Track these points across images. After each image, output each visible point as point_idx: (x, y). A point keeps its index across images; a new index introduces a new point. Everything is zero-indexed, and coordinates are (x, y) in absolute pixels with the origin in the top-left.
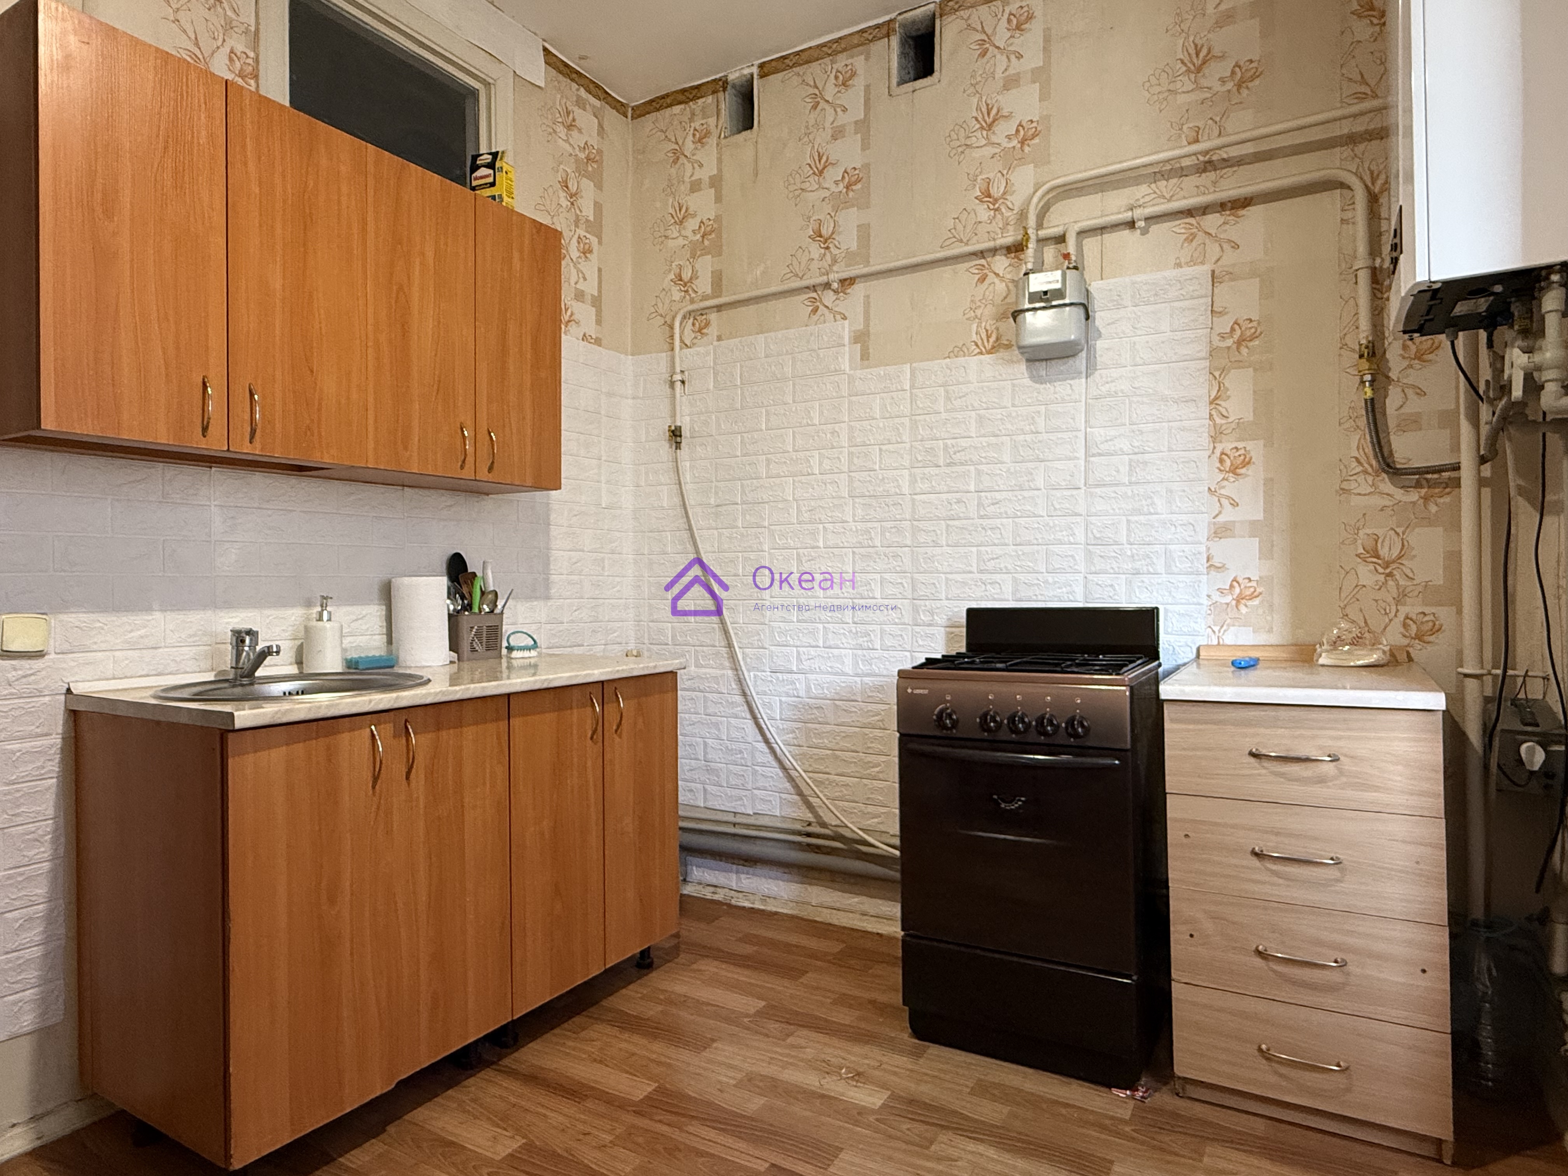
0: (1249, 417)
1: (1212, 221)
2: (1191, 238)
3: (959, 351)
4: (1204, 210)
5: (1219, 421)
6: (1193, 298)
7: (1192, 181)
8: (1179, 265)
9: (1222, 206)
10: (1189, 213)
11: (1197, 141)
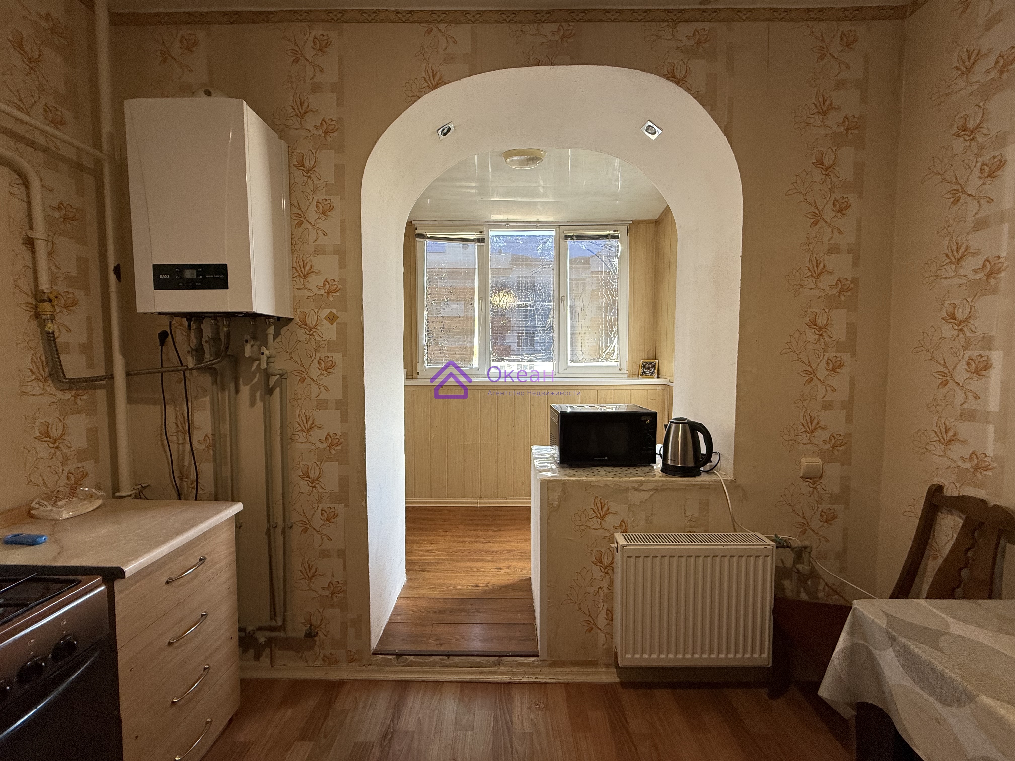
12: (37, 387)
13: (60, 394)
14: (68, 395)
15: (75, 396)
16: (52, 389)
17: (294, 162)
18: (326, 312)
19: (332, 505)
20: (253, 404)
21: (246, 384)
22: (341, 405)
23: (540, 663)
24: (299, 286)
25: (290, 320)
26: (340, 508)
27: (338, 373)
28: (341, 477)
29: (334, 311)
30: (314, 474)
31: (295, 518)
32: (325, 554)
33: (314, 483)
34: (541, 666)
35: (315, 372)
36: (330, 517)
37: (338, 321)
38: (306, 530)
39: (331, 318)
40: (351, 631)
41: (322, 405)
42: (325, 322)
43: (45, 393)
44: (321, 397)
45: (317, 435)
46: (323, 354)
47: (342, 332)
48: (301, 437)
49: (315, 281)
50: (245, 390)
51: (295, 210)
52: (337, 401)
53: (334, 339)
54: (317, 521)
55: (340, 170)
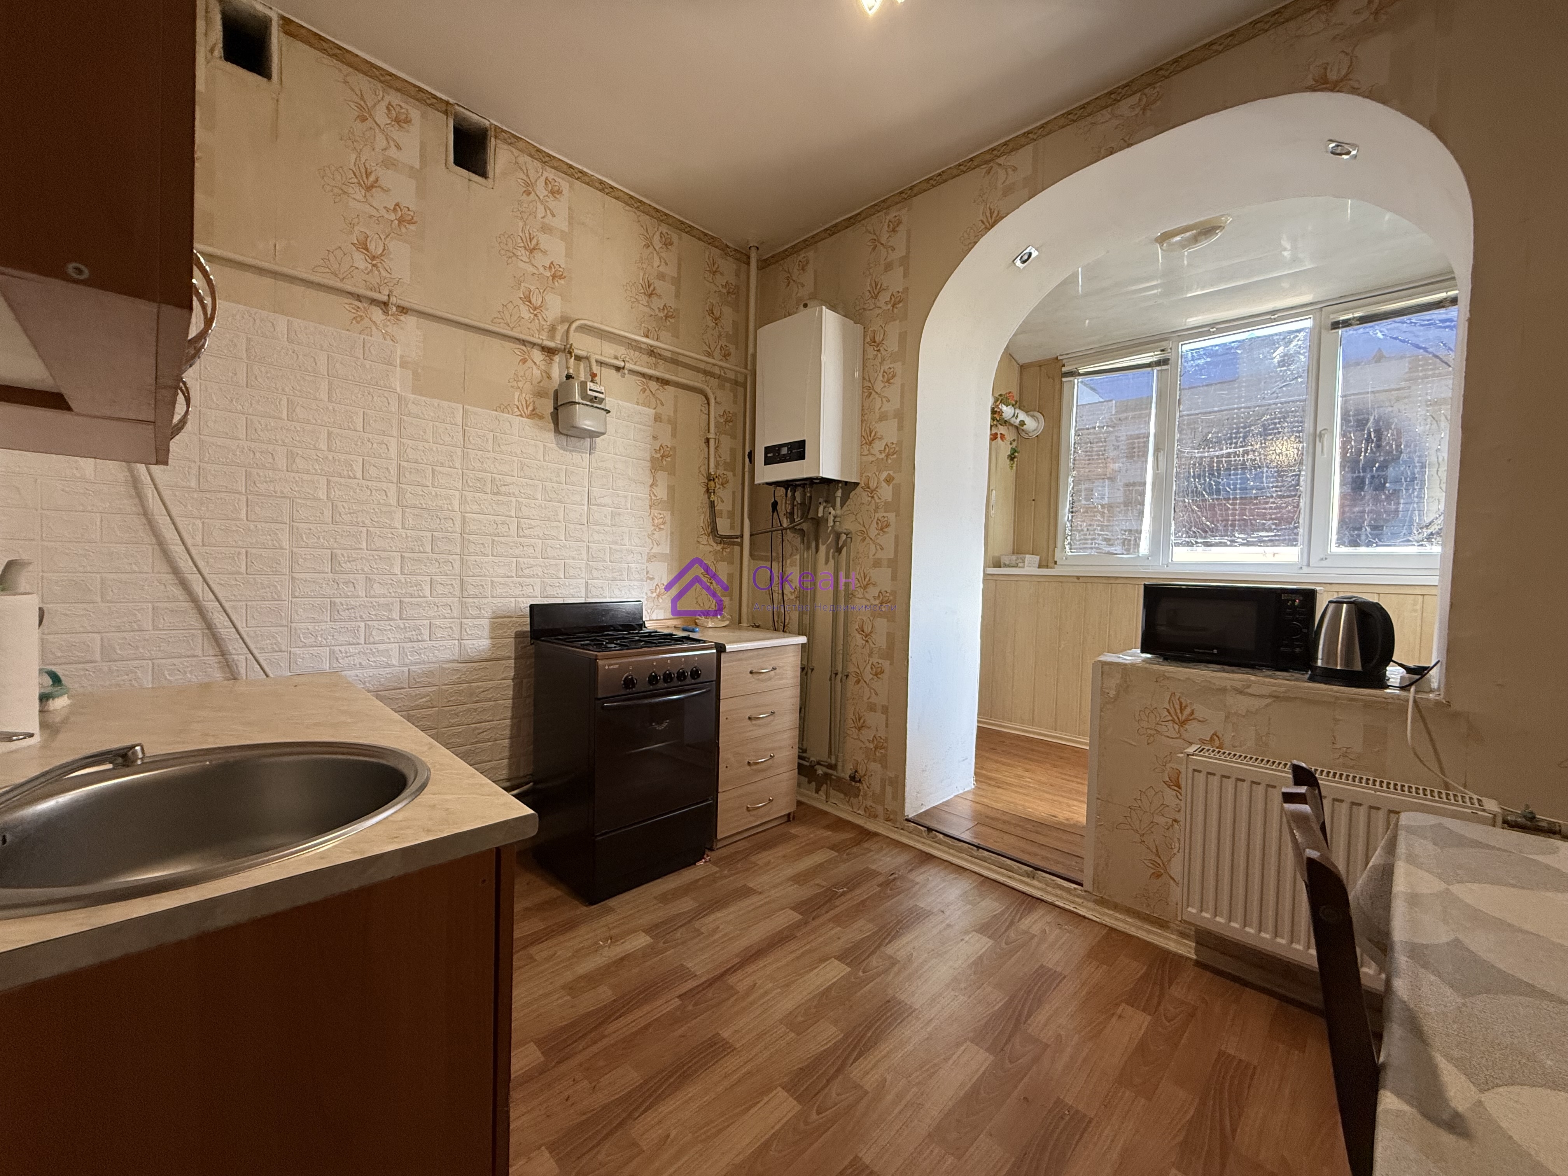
0: (665, 498)
1: (654, 385)
2: (644, 390)
3: (504, 408)
4: (651, 377)
5: (653, 498)
6: (645, 425)
7: (645, 358)
8: (638, 403)
9: (658, 379)
10: (644, 375)
11: (647, 337)
12: (704, 539)
13: (715, 545)
14: (719, 547)
15: (723, 549)
16: (711, 542)
17: (868, 340)
18: (884, 475)
19: (880, 661)
20: (827, 562)
21: (823, 544)
22: (893, 564)
23: (1083, 893)
24: (866, 452)
25: (857, 484)
26: (886, 664)
27: (891, 531)
28: (888, 634)
29: (891, 473)
30: (867, 629)
31: (852, 669)
32: (872, 708)
33: (867, 636)
34: (1083, 897)
35: (873, 532)
36: (878, 673)
37: (894, 482)
38: (858, 682)
39: (888, 480)
40: (889, 789)
41: (877, 564)
42: (884, 484)
43: (708, 544)
44: (878, 556)
45: (873, 591)
46: (880, 515)
47: (897, 493)
48: (859, 593)
49: (878, 446)
50: (823, 548)
51: (867, 384)
52: (889, 559)
53: (890, 500)
54: (868, 676)
55: (903, 337)
